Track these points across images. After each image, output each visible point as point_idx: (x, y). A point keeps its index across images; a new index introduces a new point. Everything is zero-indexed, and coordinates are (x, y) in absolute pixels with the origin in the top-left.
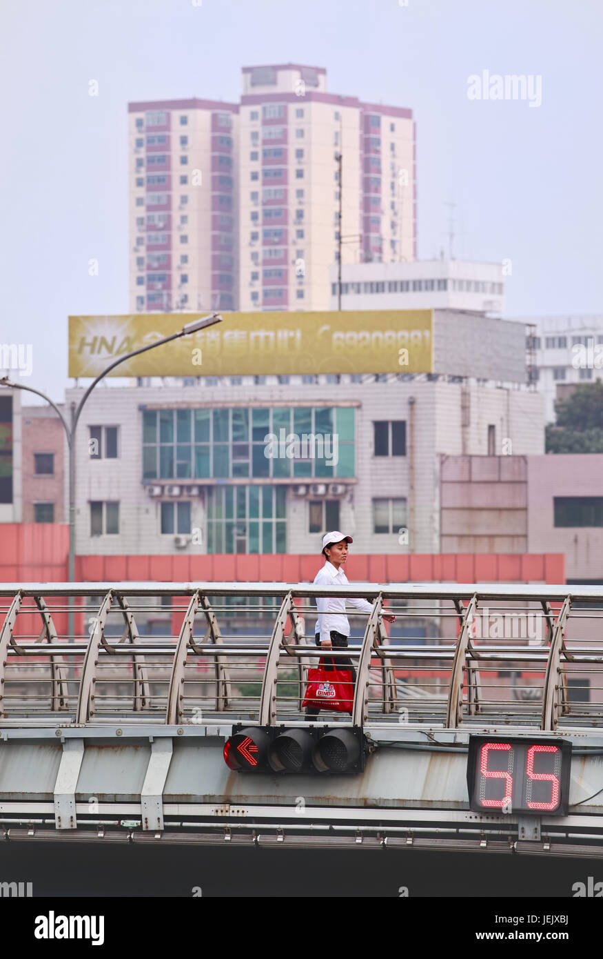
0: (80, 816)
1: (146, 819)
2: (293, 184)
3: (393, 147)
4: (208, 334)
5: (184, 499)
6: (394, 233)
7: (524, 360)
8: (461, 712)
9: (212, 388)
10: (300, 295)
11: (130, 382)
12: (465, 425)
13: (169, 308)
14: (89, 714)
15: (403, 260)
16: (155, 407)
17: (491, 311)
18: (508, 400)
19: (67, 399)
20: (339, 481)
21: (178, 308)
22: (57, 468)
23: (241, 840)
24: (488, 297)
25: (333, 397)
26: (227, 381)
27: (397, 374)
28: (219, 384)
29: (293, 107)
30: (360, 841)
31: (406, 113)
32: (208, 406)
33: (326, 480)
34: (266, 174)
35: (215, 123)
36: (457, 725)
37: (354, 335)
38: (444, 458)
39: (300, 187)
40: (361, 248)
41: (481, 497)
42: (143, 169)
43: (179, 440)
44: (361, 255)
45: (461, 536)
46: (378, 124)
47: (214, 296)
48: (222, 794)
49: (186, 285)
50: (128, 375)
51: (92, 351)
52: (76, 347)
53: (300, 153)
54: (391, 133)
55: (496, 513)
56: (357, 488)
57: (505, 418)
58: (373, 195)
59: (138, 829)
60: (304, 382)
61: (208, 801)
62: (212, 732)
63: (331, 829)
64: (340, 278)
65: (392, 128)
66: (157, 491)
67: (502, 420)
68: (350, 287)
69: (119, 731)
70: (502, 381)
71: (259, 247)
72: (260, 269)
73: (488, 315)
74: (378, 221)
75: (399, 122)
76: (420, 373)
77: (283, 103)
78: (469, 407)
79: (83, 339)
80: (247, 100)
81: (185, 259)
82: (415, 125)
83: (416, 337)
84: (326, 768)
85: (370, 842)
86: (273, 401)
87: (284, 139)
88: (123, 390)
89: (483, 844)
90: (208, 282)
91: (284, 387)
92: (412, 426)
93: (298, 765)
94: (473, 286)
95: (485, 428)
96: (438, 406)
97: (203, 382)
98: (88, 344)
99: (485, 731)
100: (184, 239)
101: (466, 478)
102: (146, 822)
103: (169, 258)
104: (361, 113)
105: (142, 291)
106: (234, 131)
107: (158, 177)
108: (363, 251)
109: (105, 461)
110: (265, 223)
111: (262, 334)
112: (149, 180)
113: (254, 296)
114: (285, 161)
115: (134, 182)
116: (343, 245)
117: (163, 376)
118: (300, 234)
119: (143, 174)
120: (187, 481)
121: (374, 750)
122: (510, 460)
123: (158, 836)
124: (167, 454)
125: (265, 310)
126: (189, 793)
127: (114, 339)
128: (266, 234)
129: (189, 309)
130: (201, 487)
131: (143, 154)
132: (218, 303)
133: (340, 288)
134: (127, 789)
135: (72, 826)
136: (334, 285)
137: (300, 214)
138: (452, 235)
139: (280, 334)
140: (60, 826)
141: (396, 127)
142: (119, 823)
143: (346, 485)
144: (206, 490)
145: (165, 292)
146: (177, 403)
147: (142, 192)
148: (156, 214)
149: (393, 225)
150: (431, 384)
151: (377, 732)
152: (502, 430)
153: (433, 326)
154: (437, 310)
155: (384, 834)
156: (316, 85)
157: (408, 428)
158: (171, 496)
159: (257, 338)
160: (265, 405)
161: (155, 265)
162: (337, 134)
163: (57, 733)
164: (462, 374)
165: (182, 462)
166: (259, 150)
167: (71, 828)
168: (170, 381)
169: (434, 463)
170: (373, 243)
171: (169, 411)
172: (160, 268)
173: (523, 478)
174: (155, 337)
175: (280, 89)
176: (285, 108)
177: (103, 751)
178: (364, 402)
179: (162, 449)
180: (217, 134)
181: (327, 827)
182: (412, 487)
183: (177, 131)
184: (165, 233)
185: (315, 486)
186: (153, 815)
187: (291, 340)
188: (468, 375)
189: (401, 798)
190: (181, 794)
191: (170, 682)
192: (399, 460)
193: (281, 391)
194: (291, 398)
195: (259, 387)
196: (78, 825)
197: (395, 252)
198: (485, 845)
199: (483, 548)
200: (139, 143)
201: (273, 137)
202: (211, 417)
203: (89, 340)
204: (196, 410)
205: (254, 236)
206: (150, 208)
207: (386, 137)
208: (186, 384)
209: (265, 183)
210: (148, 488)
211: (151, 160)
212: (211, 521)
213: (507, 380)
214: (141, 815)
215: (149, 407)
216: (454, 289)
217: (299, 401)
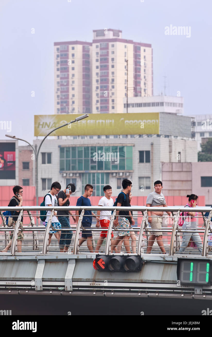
0: (44, 286)
1: (66, 287)
2: (111, 70)
3: (145, 57)
4: (82, 121)
5: (74, 177)
6: (145, 87)
7: (191, 130)
8: (175, 250)
9: (83, 140)
10: (113, 108)
11: (55, 138)
12: (170, 152)
13: (68, 113)
14: (47, 251)
15: (148, 96)
16: (64, 146)
17: (179, 113)
18: (185, 143)
19: (34, 143)
20: (127, 171)
21: (71, 112)
22: (30, 167)
23: (99, 294)
24: (178, 108)
25: (125, 143)
26: (88, 137)
27: (147, 135)
28: (86, 138)
29: (110, 44)
30: (140, 294)
31: (149, 46)
32: (82, 146)
33: (123, 171)
34: (101, 66)
35: (84, 49)
36: (173, 255)
37: (132, 121)
38: (163, 163)
39: (113, 71)
40: (134, 92)
41: (176, 177)
42: (59, 65)
43: (72, 157)
44: (134, 94)
45: (169, 190)
46: (140, 49)
47: (83, 108)
48: (92, 278)
49: (74, 104)
50: (55, 135)
51: (42, 127)
52: (37, 126)
53: (113, 59)
54: (144, 53)
55: (181, 182)
56: (133, 174)
57: (184, 150)
58: (138, 73)
59: (64, 290)
60: (115, 137)
61: (87, 281)
62: (89, 257)
63: (130, 290)
64: (127, 102)
65: (145, 51)
66: (65, 175)
67: (183, 150)
68: (130, 105)
69: (57, 257)
70: (183, 137)
71: (99, 91)
72: (99, 99)
73: (178, 114)
74: (140, 83)
75: (147, 49)
76: (155, 134)
77: (107, 42)
78: (172, 146)
79: (39, 123)
80: (95, 41)
81: (73, 96)
82: (152, 49)
83: (153, 122)
84: (128, 269)
85: (144, 295)
86: (105, 144)
87: (107, 54)
88: (53, 140)
89: (182, 295)
90: (81, 103)
91: (108, 139)
92: (152, 152)
93: (119, 268)
94: (172, 104)
95: (177, 153)
96: (161, 146)
97: (80, 138)
98: (41, 125)
99: (183, 256)
100: (73, 89)
101: (171, 170)
102: (67, 288)
103: (68, 95)
104: (134, 46)
105: (59, 106)
106: (90, 52)
107: (64, 67)
108: (134, 93)
109: (47, 165)
110: (101, 83)
111: (101, 121)
112: (61, 69)
113: (97, 108)
114: (108, 62)
115: (56, 69)
116: (128, 91)
117: (67, 136)
118: (113, 87)
119: (59, 66)
120: (75, 172)
121: (144, 263)
122: (186, 164)
123: (70, 293)
124: (68, 162)
125: (101, 113)
126: (81, 278)
127: (50, 123)
128: (101, 87)
129: (75, 113)
130: (80, 174)
131: (59, 60)
132: (85, 111)
133: (127, 105)
134: (60, 277)
135: (41, 289)
136: (125, 104)
137: (113, 80)
138: (165, 87)
139: (107, 121)
140: (37, 289)
141: (146, 51)
142: (57, 288)
143: (130, 173)
144: (81, 174)
145: (67, 107)
146: (72, 145)
147: (59, 73)
148: (64, 80)
149: (145, 84)
150: (158, 138)
151: (146, 257)
152: (183, 154)
153: (159, 118)
154: (160, 113)
155: (148, 292)
156: (119, 36)
157: (151, 153)
158: (70, 177)
159: (99, 122)
160: (102, 145)
161: (64, 98)
162: (125, 53)
163: (36, 257)
164: (169, 135)
165: (73, 165)
166: (99, 58)
167: (40, 290)
168: (69, 137)
169: (160, 165)
170: (138, 90)
171: (69, 148)
172: (65, 98)
173: (190, 170)
174: (64, 122)
175: (106, 37)
176: (108, 44)
177: (52, 263)
178: (136, 144)
179: (66, 160)
180: (85, 53)
181: (129, 290)
182: (152, 173)
183: (71, 52)
184: (67, 87)
185: (119, 173)
186: (69, 286)
187: (111, 123)
188: (171, 135)
189: (154, 280)
190: (78, 278)
191: (75, 240)
192: (148, 164)
193: (107, 141)
194: (111, 143)
195: (100, 139)
196: (43, 289)
197: (145, 93)
198: (183, 296)
199: (176, 194)
200: (58, 56)
201: (104, 54)
202: (83, 149)
203: (41, 123)
204: (78, 147)
205: (97, 88)
206: (61, 78)
207: (142, 54)
208: (74, 138)
209: (101, 70)
210: (62, 174)
211: (62, 62)
212: (83, 185)
213: (185, 137)
214: (65, 286)
215: (62, 146)
216: (166, 106)
217: (113, 144)
